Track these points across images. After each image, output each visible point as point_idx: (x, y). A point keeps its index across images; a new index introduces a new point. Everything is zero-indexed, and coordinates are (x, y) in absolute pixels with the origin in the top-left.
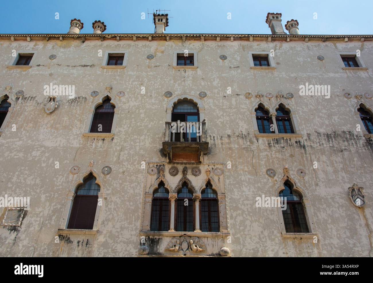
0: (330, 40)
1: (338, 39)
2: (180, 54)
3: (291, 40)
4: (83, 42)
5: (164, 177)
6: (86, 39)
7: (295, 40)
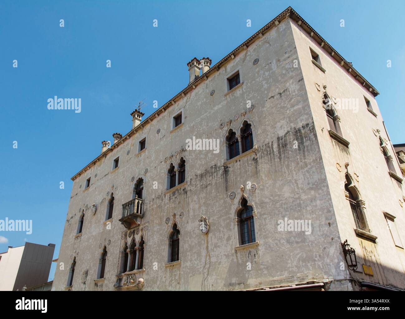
0: (222, 66)
1: (227, 61)
2: (141, 141)
3: (196, 86)
4: (106, 157)
5: (127, 239)
6: (107, 155)
7: (200, 83)
